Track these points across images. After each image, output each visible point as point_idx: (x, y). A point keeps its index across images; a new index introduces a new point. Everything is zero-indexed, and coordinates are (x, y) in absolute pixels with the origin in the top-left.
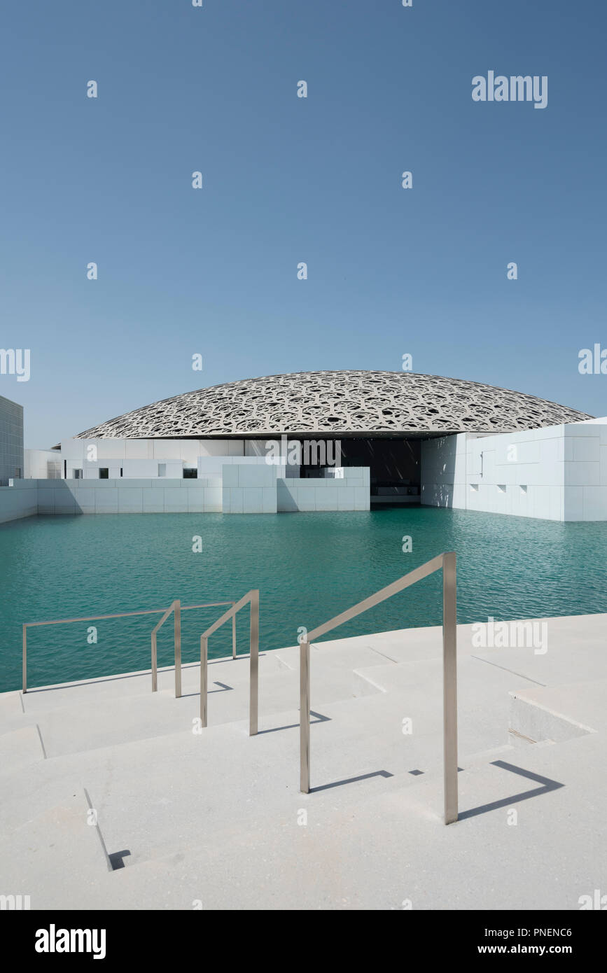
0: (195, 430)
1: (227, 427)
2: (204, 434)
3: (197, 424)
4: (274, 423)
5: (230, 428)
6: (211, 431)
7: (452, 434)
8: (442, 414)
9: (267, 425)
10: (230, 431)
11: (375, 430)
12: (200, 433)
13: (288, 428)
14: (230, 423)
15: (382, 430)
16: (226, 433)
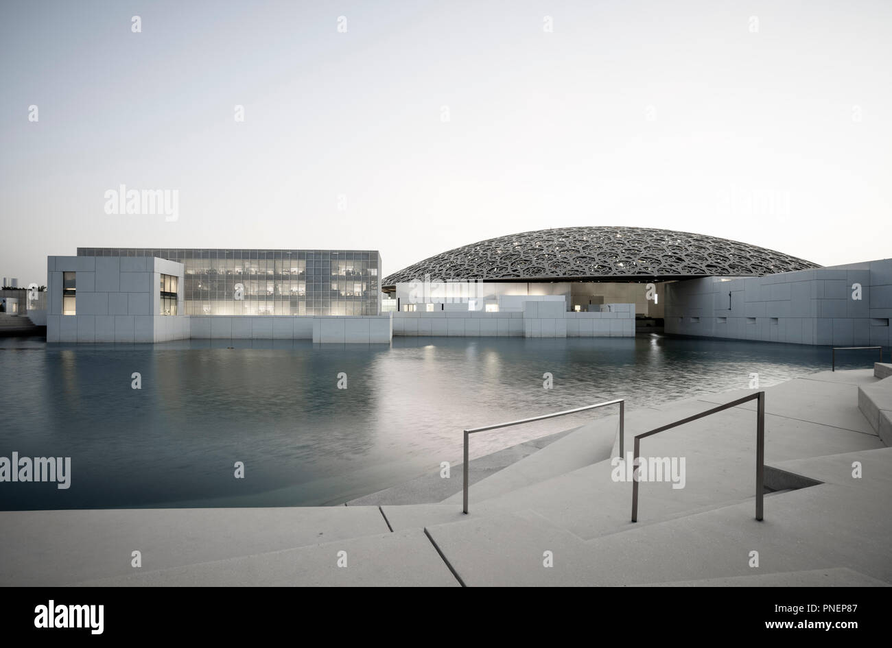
0: (491, 275)
1: (515, 273)
2: (497, 278)
3: (490, 271)
4: (553, 269)
5: (518, 274)
6: (503, 276)
7: (698, 278)
8: (687, 261)
9: (547, 271)
10: (519, 276)
11: (636, 275)
12: (495, 278)
13: (565, 274)
14: (517, 270)
15: (641, 275)
16: (515, 278)
